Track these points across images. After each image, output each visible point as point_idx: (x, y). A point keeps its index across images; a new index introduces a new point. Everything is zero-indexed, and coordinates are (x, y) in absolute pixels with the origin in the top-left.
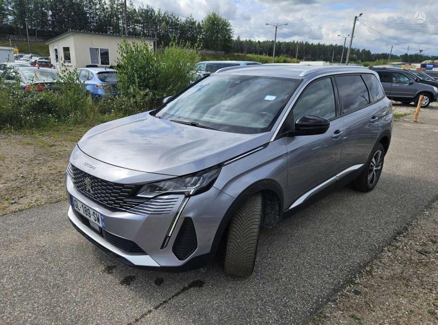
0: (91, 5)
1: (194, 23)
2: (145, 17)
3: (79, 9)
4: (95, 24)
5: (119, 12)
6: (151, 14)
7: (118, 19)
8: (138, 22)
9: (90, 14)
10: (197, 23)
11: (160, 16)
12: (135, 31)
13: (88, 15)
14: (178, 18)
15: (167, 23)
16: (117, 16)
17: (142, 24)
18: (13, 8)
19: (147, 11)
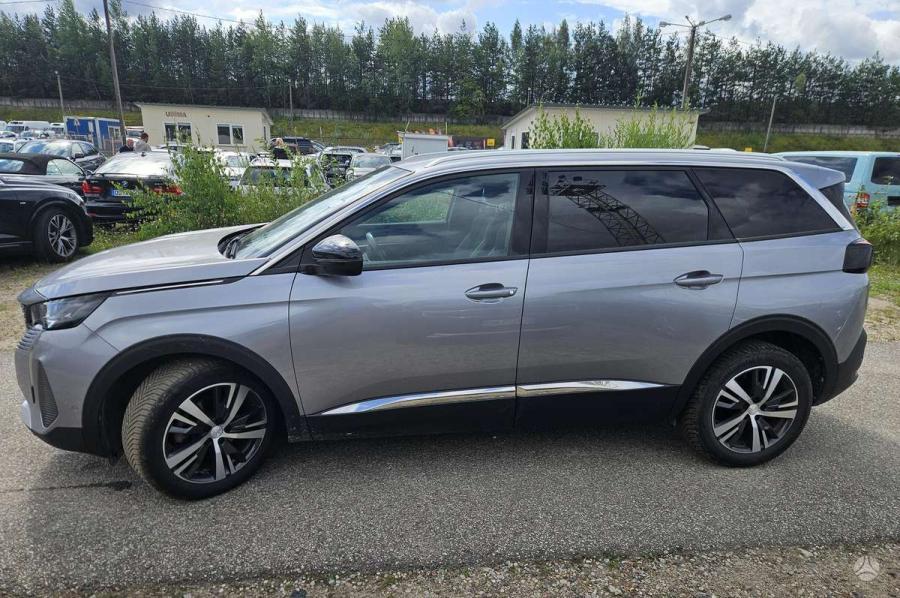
0: (650, 53)
1: (882, 71)
2: (760, 67)
3: (625, 64)
4: (651, 89)
5: (703, 61)
6: (776, 58)
7: (700, 75)
8: (742, 77)
9: (644, 71)
10: (889, 72)
11: (796, 62)
12: (732, 95)
13: (640, 73)
14: (841, 62)
15: (811, 74)
16: (697, 69)
17: (749, 80)
18: (516, 71)
19: (766, 55)
